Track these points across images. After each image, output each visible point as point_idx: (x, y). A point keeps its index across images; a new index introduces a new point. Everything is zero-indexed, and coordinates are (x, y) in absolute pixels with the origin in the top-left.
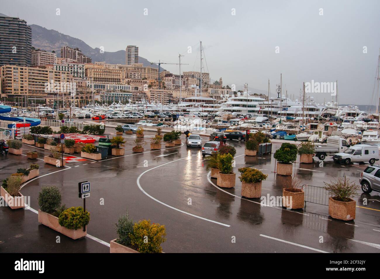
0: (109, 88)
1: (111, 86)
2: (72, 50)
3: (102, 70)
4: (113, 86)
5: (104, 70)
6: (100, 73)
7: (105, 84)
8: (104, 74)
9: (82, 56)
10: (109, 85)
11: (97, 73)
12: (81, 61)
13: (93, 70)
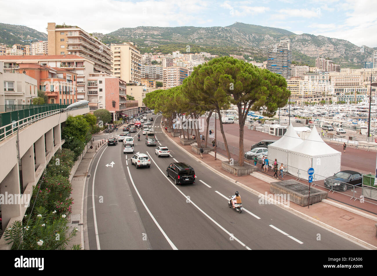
0: (347, 91)
1: (349, 89)
2: (324, 60)
3: (342, 77)
4: (351, 89)
5: (345, 77)
6: (341, 79)
7: (343, 88)
8: (344, 79)
9: (332, 64)
10: (347, 89)
11: (339, 79)
12: (331, 70)
13: (335, 77)
